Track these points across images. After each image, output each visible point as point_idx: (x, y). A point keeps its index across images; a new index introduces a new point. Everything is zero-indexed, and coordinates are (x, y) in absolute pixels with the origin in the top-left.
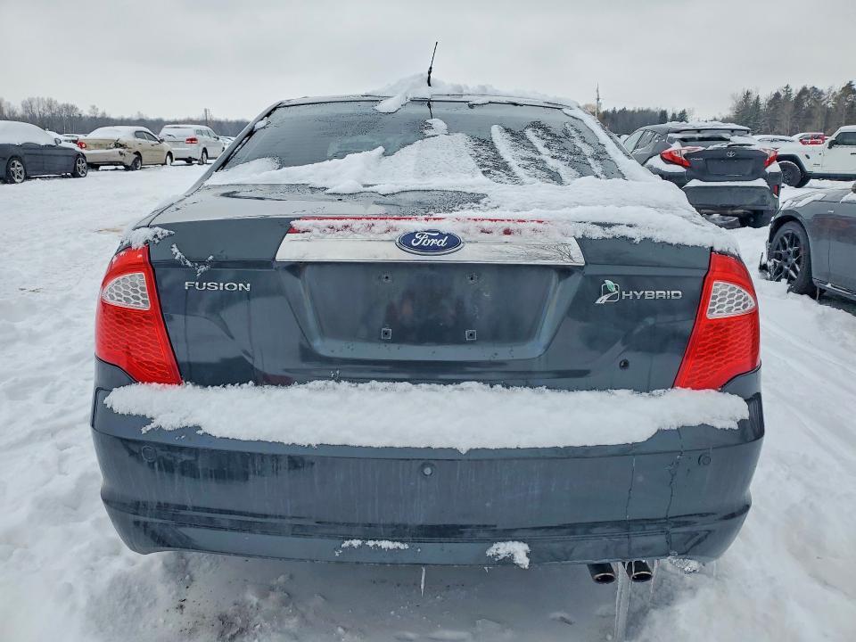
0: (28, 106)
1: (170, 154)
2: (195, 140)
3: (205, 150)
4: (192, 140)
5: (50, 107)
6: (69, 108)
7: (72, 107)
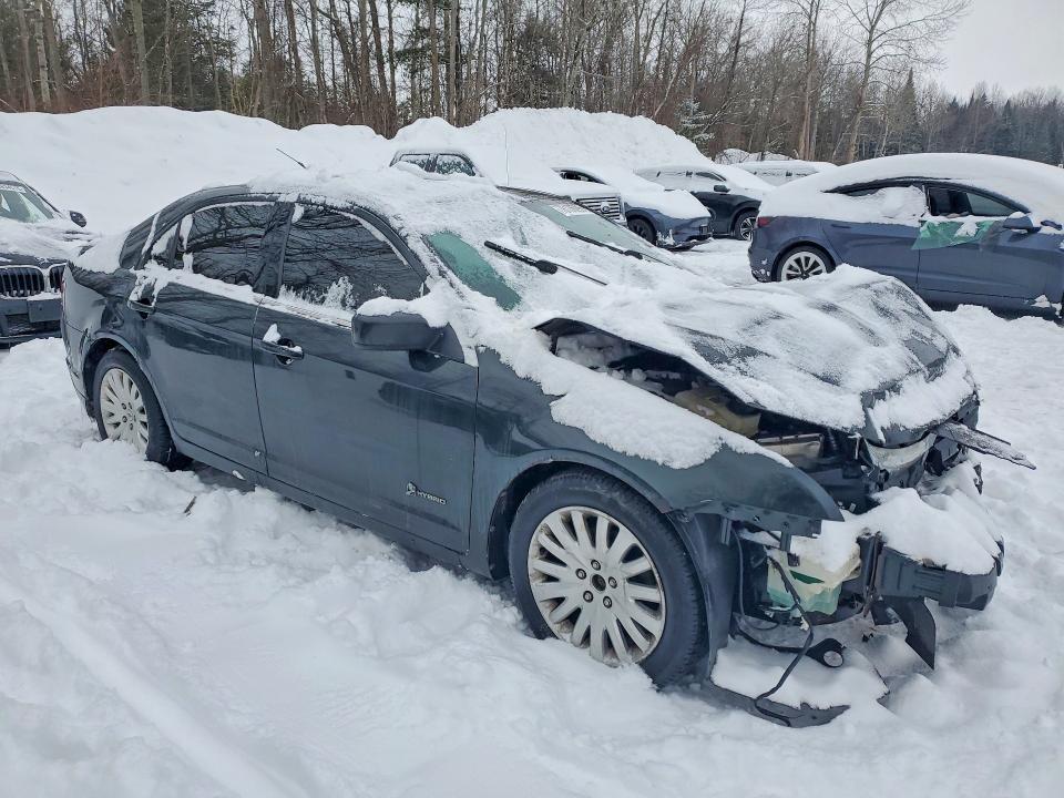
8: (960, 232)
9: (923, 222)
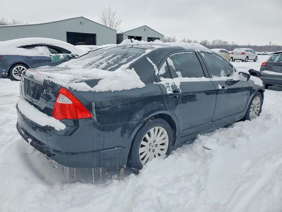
0: (214, 42)
1: (232, 58)
2: (244, 53)
3: (247, 57)
4: (243, 53)
5: (220, 42)
6: (225, 42)
7: (226, 42)
8: (60, 58)
9: (51, 56)
